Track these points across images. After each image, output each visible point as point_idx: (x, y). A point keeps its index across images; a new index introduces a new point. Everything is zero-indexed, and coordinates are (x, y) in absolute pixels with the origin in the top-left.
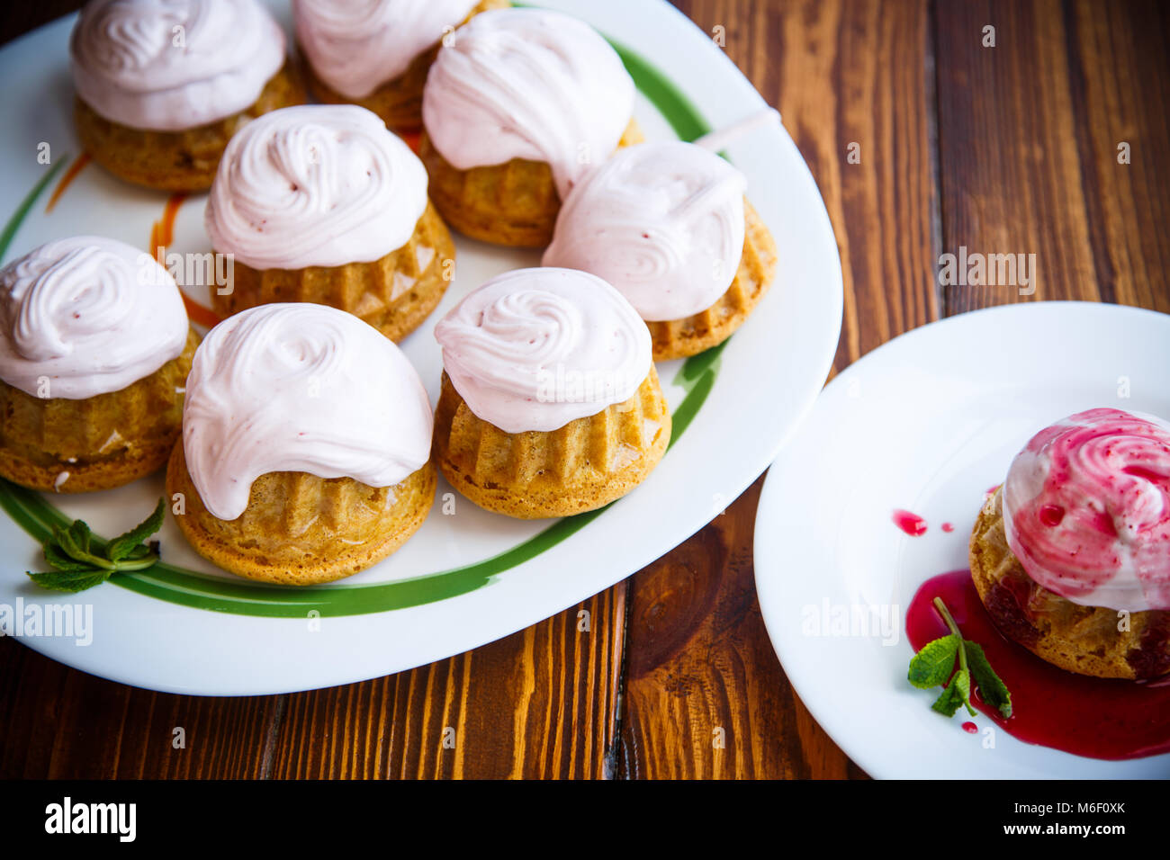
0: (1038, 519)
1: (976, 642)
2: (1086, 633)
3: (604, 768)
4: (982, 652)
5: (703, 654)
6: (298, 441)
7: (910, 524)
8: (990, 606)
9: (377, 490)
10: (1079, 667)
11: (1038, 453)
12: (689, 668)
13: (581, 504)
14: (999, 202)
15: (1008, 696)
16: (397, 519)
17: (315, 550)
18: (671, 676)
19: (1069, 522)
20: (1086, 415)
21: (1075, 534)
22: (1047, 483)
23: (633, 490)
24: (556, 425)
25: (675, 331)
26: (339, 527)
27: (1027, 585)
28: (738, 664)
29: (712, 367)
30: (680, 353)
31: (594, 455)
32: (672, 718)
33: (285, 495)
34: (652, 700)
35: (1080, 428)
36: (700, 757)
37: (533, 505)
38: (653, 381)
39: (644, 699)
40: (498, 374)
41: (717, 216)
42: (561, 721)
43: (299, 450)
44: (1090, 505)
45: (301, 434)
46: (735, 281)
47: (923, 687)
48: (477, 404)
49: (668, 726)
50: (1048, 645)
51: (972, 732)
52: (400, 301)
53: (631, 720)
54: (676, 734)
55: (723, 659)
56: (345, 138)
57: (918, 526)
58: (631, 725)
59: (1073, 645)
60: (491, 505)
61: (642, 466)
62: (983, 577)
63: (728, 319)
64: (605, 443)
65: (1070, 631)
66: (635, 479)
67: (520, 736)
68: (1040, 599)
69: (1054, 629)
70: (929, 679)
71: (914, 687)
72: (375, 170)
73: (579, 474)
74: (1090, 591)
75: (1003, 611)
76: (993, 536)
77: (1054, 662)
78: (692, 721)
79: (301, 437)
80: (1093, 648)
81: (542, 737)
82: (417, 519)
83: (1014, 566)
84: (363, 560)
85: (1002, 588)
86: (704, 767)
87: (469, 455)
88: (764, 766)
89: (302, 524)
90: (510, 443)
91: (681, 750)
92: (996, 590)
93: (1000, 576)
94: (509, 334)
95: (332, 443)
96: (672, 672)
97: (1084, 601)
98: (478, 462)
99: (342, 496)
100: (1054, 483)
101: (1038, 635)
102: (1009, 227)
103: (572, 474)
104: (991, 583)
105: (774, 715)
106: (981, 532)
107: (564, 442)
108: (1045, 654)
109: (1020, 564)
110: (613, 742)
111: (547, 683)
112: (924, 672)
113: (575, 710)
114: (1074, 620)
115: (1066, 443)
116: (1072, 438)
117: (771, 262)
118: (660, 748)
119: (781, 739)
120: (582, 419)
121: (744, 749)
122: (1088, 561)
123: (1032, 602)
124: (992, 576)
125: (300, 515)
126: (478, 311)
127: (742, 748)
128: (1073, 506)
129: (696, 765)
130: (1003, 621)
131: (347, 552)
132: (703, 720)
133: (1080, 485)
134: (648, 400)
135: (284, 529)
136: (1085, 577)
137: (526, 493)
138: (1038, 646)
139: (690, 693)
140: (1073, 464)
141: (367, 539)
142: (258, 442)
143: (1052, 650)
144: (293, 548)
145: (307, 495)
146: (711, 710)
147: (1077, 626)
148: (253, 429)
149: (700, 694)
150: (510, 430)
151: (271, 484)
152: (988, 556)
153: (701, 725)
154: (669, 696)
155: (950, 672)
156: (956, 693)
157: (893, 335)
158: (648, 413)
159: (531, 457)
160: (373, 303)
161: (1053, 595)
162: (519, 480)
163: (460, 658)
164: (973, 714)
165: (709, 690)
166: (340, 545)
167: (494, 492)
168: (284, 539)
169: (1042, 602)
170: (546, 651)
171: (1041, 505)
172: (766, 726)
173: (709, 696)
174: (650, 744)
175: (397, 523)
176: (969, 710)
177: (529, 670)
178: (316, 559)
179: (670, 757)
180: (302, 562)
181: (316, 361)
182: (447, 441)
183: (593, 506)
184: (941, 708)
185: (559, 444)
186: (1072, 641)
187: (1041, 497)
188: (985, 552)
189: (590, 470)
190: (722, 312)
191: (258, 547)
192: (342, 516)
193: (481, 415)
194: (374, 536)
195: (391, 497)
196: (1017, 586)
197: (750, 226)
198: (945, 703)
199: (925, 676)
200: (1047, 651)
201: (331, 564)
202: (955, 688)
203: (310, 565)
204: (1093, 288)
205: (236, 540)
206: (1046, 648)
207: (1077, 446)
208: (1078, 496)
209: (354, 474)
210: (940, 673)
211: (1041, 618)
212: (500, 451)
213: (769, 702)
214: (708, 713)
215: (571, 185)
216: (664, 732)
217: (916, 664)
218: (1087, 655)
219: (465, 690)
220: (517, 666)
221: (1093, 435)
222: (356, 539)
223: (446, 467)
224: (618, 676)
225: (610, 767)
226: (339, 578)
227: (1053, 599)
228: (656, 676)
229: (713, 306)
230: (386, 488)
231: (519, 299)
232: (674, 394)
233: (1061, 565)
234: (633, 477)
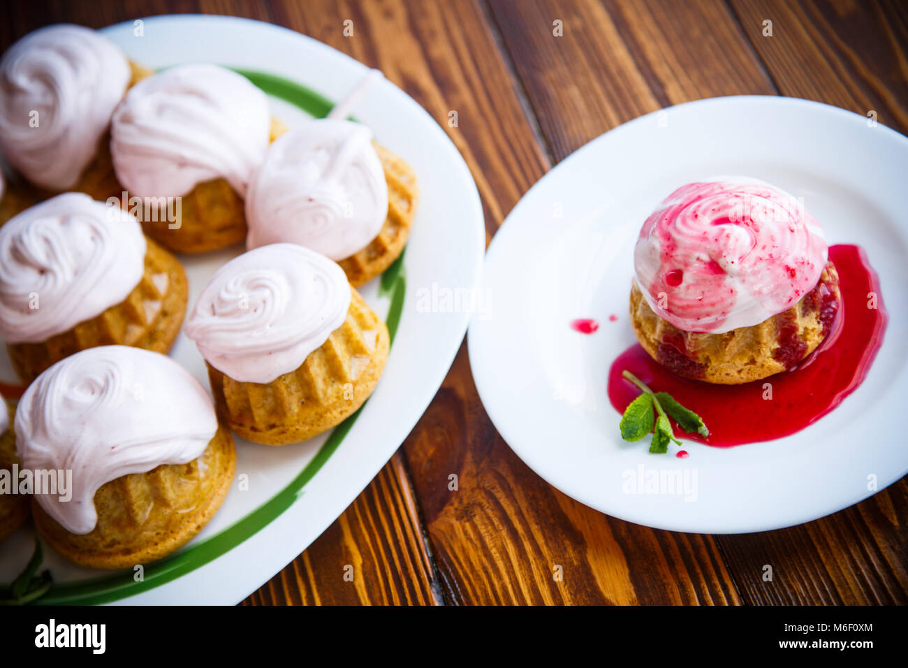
0: (667, 285)
1: (663, 391)
2: (736, 351)
3: (433, 595)
4: (670, 397)
5: (474, 483)
6: (113, 454)
7: (585, 327)
8: (662, 361)
9: (188, 465)
10: (742, 378)
11: (648, 238)
12: (467, 497)
13: (341, 413)
14: (563, 69)
15: (700, 420)
16: (213, 480)
17: (162, 528)
18: (456, 509)
19: (688, 278)
20: (673, 196)
21: (697, 284)
22: (662, 256)
23: (376, 387)
24: (297, 363)
25: (362, 260)
26: (172, 503)
27: (680, 335)
28: (501, 479)
29: (401, 273)
30: (374, 274)
31: (336, 374)
32: (469, 539)
33: (121, 496)
34: (450, 532)
35: (671, 207)
36: (500, 558)
37: (307, 428)
38: (359, 302)
39: (443, 532)
40: (239, 344)
41: (357, 164)
42: (390, 576)
43: (116, 460)
44: (698, 259)
45: (113, 448)
46: (390, 206)
47: (637, 440)
48: (235, 372)
49: (468, 545)
50: (713, 372)
51: (685, 457)
52: (156, 321)
53: (440, 553)
54: (476, 548)
55: (489, 481)
56: (65, 220)
57: (592, 326)
58: (441, 557)
59: (730, 364)
60: (277, 441)
61: (375, 366)
62: (649, 342)
63: (397, 234)
64: (339, 361)
65: (725, 355)
66: (373, 377)
67: (364, 598)
68: (693, 341)
69: (712, 358)
70: (639, 432)
71: (630, 443)
72: (96, 234)
73: (330, 391)
74: (723, 321)
75: (672, 361)
76: (644, 311)
77: (723, 382)
78: (484, 535)
79: (113, 450)
80: (746, 361)
81: (381, 593)
82: (229, 473)
83: (665, 325)
84: (200, 520)
85: (665, 345)
86: (505, 565)
87: (246, 411)
88: (547, 545)
89: (144, 512)
90: (270, 390)
91: (484, 559)
92: (662, 348)
93: (658, 336)
94: (236, 312)
95: (140, 445)
96: (456, 505)
97: (723, 330)
98: (255, 414)
99: (163, 480)
100: (667, 254)
101: (703, 367)
102: (577, 84)
103: (325, 394)
104: (656, 344)
105: (541, 505)
106: (636, 311)
107: (309, 374)
108: (714, 379)
109: (669, 323)
110: (433, 574)
111: (370, 552)
112: (633, 429)
113: (397, 563)
114: (723, 346)
115: (664, 222)
116: (667, 216)
117: (412, 181)
118: (468, 564)
119: (552, 521)
120: (315, 352)
121: (529, 539)
122: (713, 300)
123: (689, 346)
124: (654, 339)
125: (139, 507)
126: (210, 305)
127: (526, 539)
128: (686, 265)
129: (499, 565)
130: (674, 368)
131: (186, 519)
132: (491, 531)
133: (685, 248)
134: (360, 318)
135: (132, 522)
136: (716, 312)
137: (298, 421)
138: (707, 376)
139: (475, 516)
140: (675, 235)
141: (196, 504)
142: (84, 467)
143: (718, 374)
144: (145, 533)
145: (137, 490)
146: (495, 521)
147: (727, 349)
148: (76, 459)
149: (482, 513)
150: (266, 381)
151: (108, 493)
152: (646, 327)
153: (492, 535)
154: (461, 523)
155: (653, 420)
156: (662, 434)
157: (522, 193)
158: (364, 326)
159: (290, 394)
160: (137, 332)
161: (700, 335)
162: (289, 414)
163: (300, 558)
164: (679, 444)
165: (488, 508)
166: (178, 517)
167: (275, 430)
168: (134, 529)
169: (696, 343)
170: (361, 530)
171: (664, 274)
172: (538, 516)
173: (489, 511)
174: (460, 564)
175: (214, 483)
176: (676, 442)
177: (353, 548)
178: (165, 534)
179: (478, 567)
180: (156, 540)
181: (103, 391)
182: (227, 408)
183: (351, 411)
184: (656, 450)
185: (306, 376)
186: (728, 362)
187: (662, 268)
188: (643, 324)
189: (337, 385)
190: (390, 231)
191: (119, 543)
192: (170, 495)
193: (242, 379)
194: (201, 499)
195: (201, 466)
196: (674, 340)
197: (385, 162)
198: (657, 444)
199: (634, 431)
200: (715, 376)
201: (178, 533)
202: (660, 431)
203: (163, 540)
204: (652, 102)
205: (101, 545)
206: (713, 375)
207: (673, 220)
208: (687, 256)
209: (165, 461)
210: (646, 425)
211: (700, 356)
212: (266, 399)
213: (534, 497)
214: (493, 524)
215: (245, 186)
216: (467, 551)
217: (624, 426)
218: (743, 367)
219: (313, 583)
220: (343, 549)
221: (682, 207)
222: (188, 506)
223: (235, 427)
224: (419, 525)
225: (438, 593)
226: (188, 541)
227: (702, 338)
228: (446, 513)
229: (382, 230)
230: (195, 461)
231: (235, 284)
232: (380, 305)
233: (695, 311)
234: (371, 376)
